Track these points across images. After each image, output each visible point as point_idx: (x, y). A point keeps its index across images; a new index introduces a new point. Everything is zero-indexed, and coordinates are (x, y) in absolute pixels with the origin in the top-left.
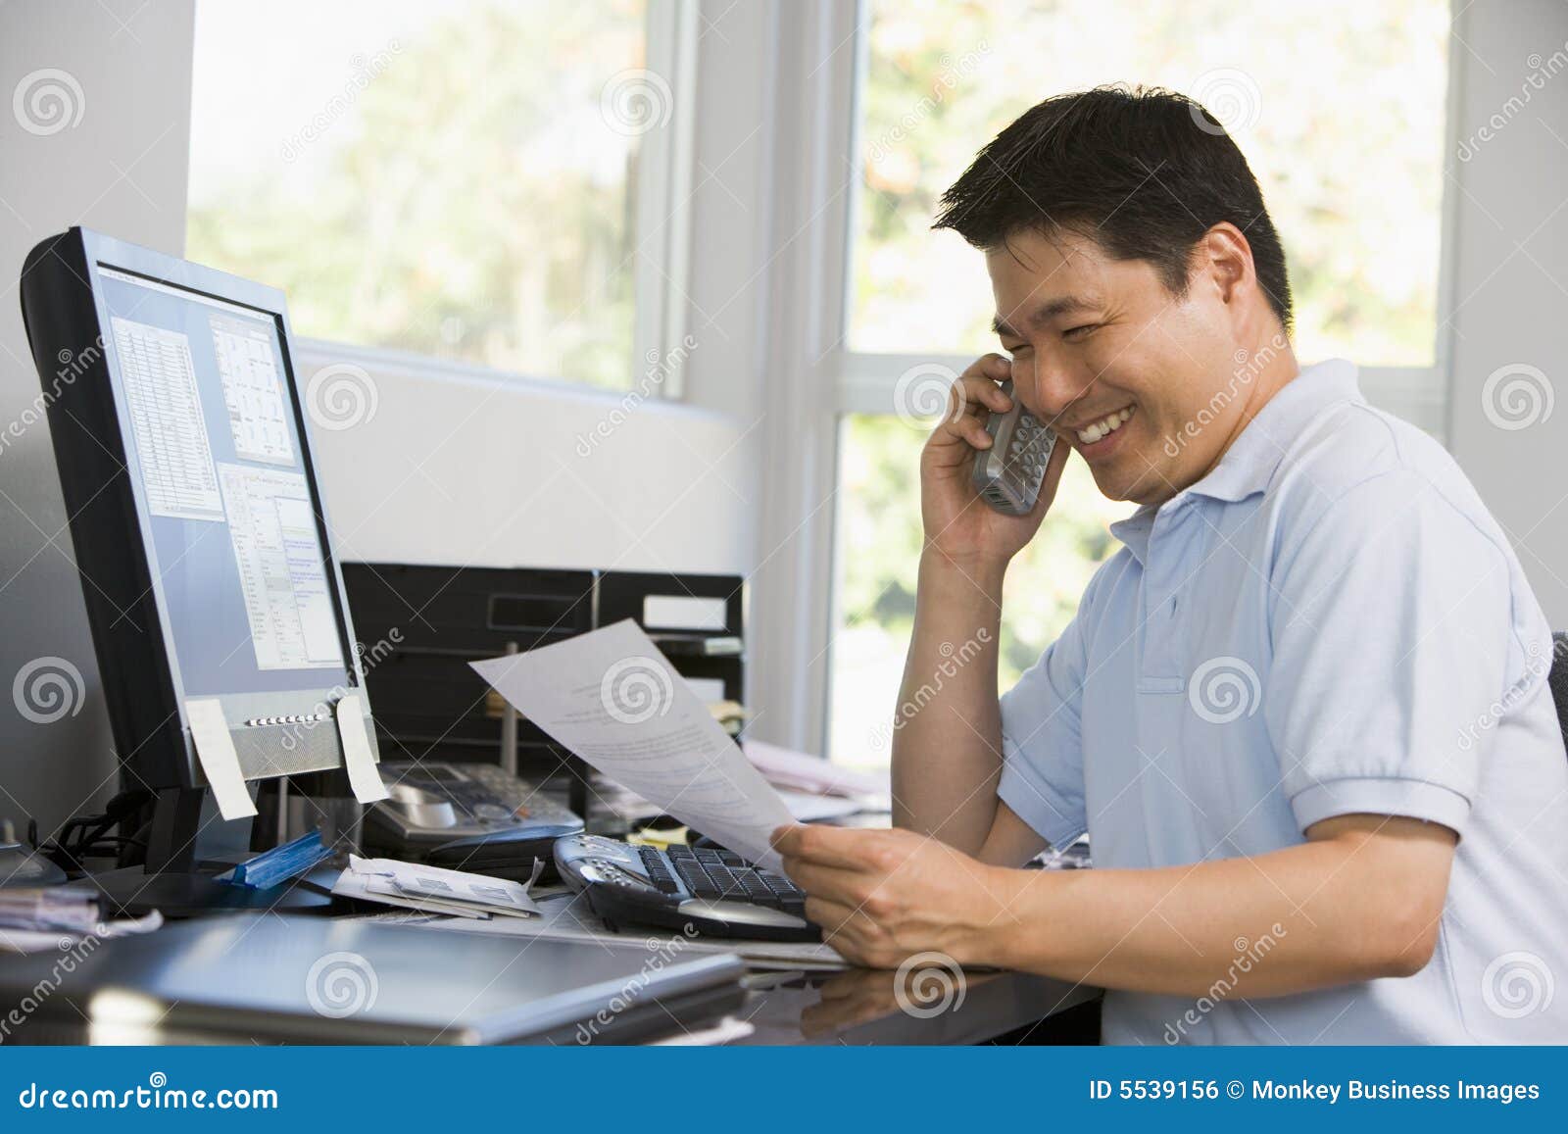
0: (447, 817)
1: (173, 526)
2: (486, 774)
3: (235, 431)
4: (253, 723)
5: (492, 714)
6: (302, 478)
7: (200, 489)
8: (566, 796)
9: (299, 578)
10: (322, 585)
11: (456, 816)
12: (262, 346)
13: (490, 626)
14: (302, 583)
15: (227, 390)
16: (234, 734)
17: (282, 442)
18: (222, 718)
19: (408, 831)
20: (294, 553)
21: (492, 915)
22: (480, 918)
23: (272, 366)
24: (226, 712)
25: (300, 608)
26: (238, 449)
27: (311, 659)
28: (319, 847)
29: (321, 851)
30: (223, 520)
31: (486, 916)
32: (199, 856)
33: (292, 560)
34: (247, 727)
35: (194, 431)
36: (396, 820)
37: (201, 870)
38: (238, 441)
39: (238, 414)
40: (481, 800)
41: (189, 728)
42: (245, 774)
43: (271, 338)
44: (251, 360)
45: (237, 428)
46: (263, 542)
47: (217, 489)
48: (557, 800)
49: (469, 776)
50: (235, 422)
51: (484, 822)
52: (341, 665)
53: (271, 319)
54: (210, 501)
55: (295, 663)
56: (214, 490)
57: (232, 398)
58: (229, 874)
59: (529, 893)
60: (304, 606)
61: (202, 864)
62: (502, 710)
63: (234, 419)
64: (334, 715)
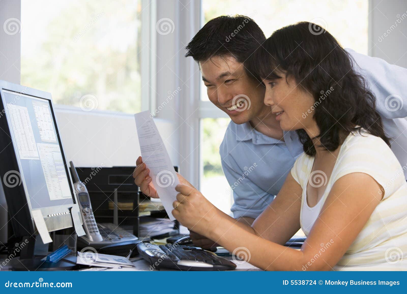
0: (100, 239)
1: (26, 162)
2: (110, 226)
3: (40, 133)
4: (50, 216)
5: (112, 209)
6: (58, 146)
7: (33, 151)
8: (132, 231)
9: (59, 174)
10: (65, 176)
11: (103, 238)
12: (46, 109)
13: (109, 184)
14: (60, 175)
15: (38, 123)
16: (45, 219)
17: (53, 136)
18: (42, 215)
19: (90, 243)
20: (58, 167)
21: (122, 267)
22: (119, 268)
23: (49, 114)
24: (43, 214)
25: (60, 182)
26: (42, 139)
27: (63, 196)
28: (67, 249)
29: (68, 250)
30: (39, 159)
31: (120, 267)
32: (35, 254)
33: (57, 169)
34: (48, 217)
35: (31, 134)
36: (87, 240)
37: (36, 258)
38: (42, 136)
39: (41, 129)
40: (109, 233)
41: (33, 218)
42: (48, 230)
43: (48, 106)
44: (44, 113)
45: (41, 133)
46: (50, 165)
47: (37, 151)
48: (130, 232)
49: (105, 226)
50: (41, 131)
51: (110, 239)
52: (71, 197)
53: (48, 101)
54: (36, 154)
55: (60, 198)
56: (36, 151)
57: (39, 124)
58: (45, 259)
59: (129, 260)
60: (61, 182)
61: (36, 256)
62: (113, 207)
63: (40, 130)
64: (70, 212)
